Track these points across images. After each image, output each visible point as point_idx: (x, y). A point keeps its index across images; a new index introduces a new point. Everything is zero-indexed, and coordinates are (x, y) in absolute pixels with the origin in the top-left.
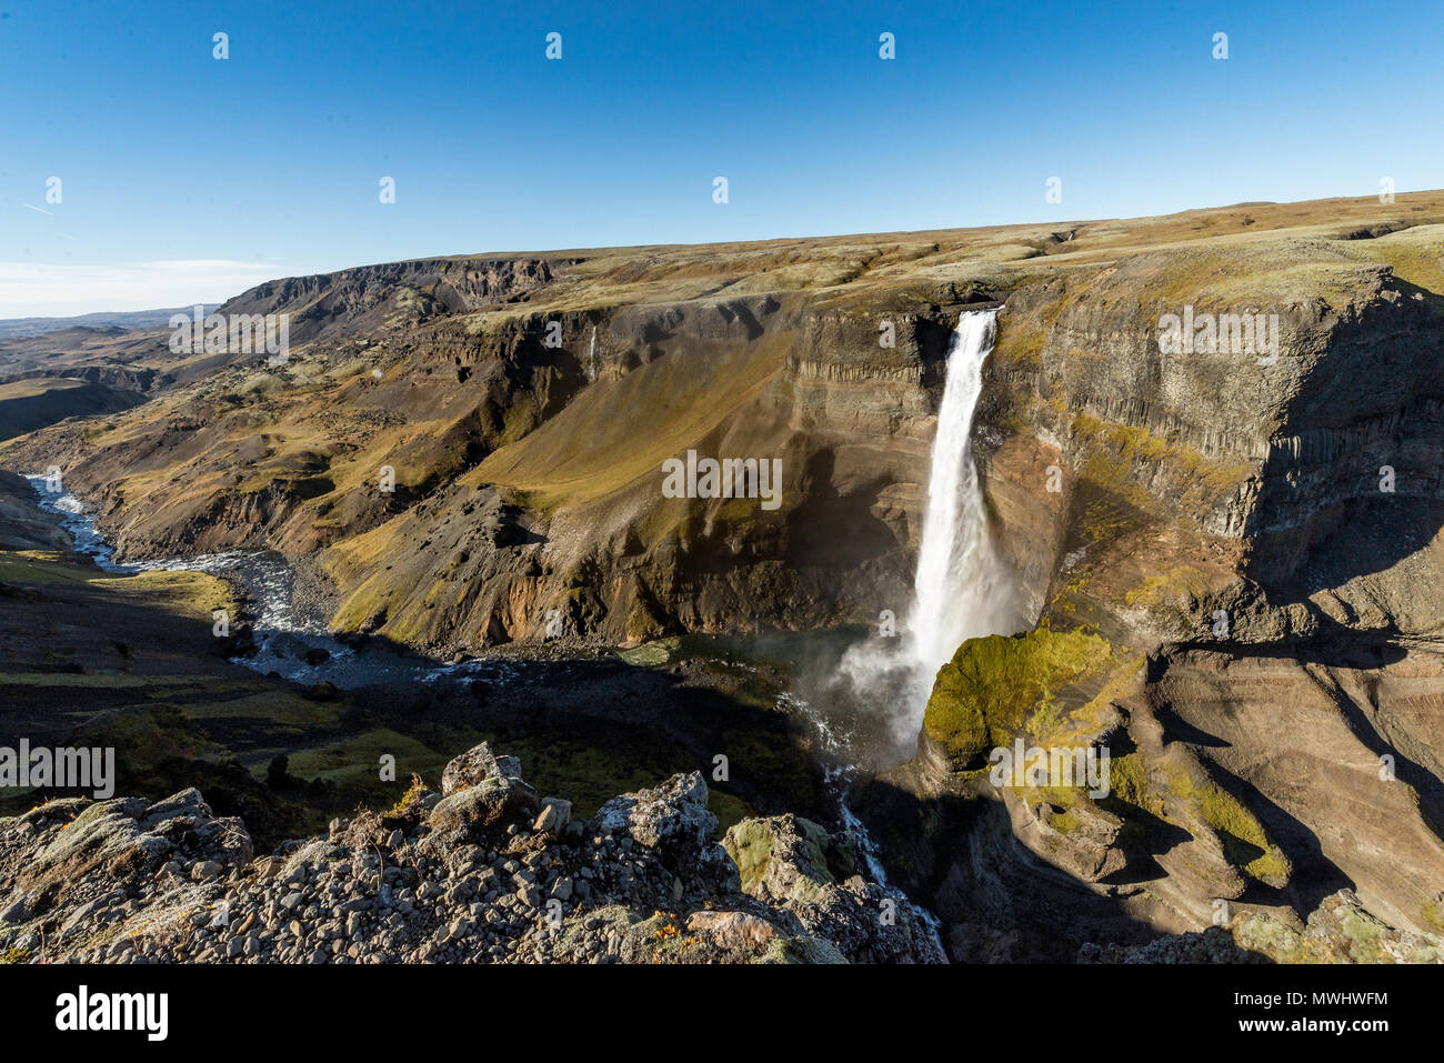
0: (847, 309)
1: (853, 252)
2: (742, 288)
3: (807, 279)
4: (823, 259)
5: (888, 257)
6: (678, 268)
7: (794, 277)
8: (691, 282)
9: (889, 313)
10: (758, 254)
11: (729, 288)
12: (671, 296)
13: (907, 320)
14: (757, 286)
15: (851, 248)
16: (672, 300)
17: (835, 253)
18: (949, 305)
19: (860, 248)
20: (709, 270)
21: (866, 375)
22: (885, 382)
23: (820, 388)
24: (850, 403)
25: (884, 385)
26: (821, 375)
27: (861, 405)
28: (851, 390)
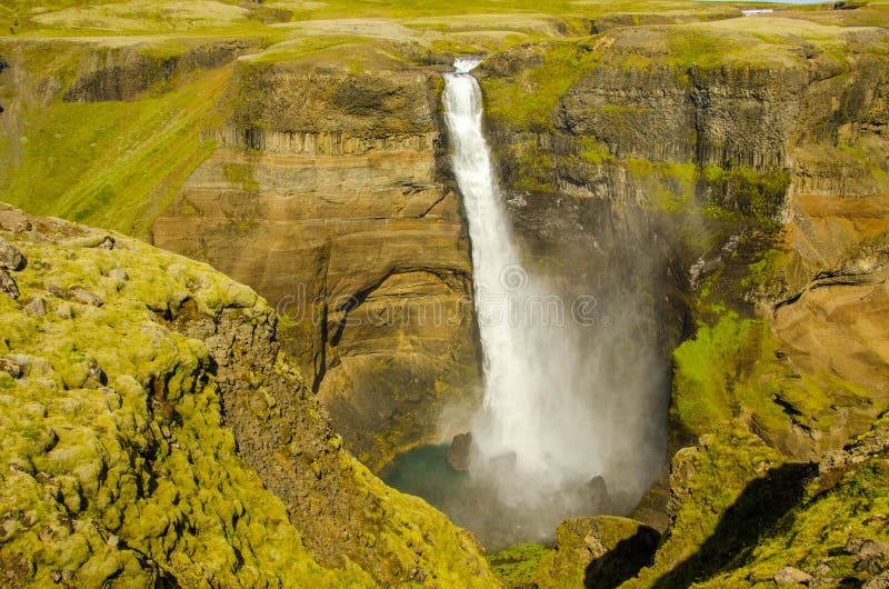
21: (368, 146)
22: (392, 152)
23: (309, 166)
24: (351, 181)
25: (392, 155)
26: (306, 149)
27: (364, 182)
28: (352, 165)
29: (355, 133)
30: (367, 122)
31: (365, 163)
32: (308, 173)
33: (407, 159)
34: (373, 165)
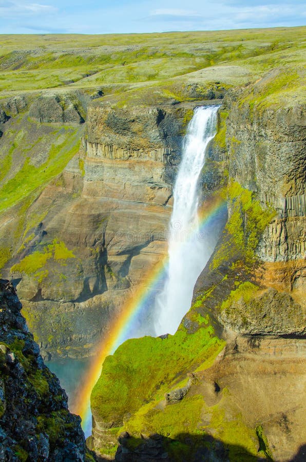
0: (112, 103)
1: (202, 49)
2: (97, 80)
3: (153, 73)
4: (174, 55)
5: (228, 55)
6: (54, 59)
7: (143, 71)
8: (57, 72)
9: (142, 106)
10: (123, 48)
11: (86, 79)
12: (36, 85)
13: (150, 112)
14: (110, 78)
15: (200, 46)
16: (33, 88)
17: (186, 50)
18: (192, 101)
19: (207, 46)
20: (79, 61)
21: (129, 155)
22: (142, 160)
23: (99, 164)
24: (119, 176)
25: (141, 162)
26: (99, 154)
27: (127, 177)
28: (119, 166)
29: (120, 146)
30: (125, 139)
31: (127, 166)
32: (99, 169)
33: (149, 166)
34: (131, 167)
